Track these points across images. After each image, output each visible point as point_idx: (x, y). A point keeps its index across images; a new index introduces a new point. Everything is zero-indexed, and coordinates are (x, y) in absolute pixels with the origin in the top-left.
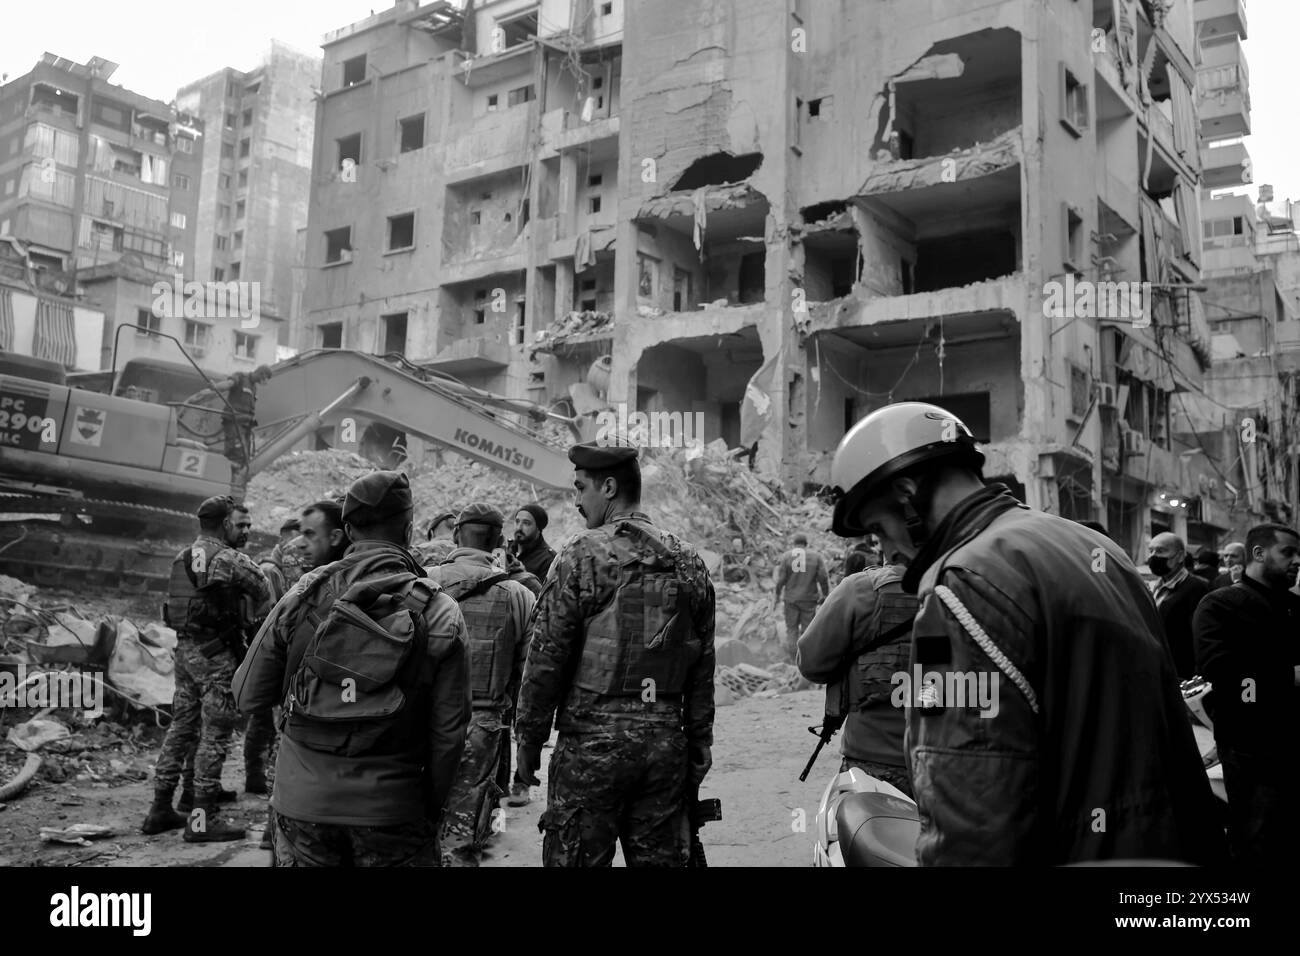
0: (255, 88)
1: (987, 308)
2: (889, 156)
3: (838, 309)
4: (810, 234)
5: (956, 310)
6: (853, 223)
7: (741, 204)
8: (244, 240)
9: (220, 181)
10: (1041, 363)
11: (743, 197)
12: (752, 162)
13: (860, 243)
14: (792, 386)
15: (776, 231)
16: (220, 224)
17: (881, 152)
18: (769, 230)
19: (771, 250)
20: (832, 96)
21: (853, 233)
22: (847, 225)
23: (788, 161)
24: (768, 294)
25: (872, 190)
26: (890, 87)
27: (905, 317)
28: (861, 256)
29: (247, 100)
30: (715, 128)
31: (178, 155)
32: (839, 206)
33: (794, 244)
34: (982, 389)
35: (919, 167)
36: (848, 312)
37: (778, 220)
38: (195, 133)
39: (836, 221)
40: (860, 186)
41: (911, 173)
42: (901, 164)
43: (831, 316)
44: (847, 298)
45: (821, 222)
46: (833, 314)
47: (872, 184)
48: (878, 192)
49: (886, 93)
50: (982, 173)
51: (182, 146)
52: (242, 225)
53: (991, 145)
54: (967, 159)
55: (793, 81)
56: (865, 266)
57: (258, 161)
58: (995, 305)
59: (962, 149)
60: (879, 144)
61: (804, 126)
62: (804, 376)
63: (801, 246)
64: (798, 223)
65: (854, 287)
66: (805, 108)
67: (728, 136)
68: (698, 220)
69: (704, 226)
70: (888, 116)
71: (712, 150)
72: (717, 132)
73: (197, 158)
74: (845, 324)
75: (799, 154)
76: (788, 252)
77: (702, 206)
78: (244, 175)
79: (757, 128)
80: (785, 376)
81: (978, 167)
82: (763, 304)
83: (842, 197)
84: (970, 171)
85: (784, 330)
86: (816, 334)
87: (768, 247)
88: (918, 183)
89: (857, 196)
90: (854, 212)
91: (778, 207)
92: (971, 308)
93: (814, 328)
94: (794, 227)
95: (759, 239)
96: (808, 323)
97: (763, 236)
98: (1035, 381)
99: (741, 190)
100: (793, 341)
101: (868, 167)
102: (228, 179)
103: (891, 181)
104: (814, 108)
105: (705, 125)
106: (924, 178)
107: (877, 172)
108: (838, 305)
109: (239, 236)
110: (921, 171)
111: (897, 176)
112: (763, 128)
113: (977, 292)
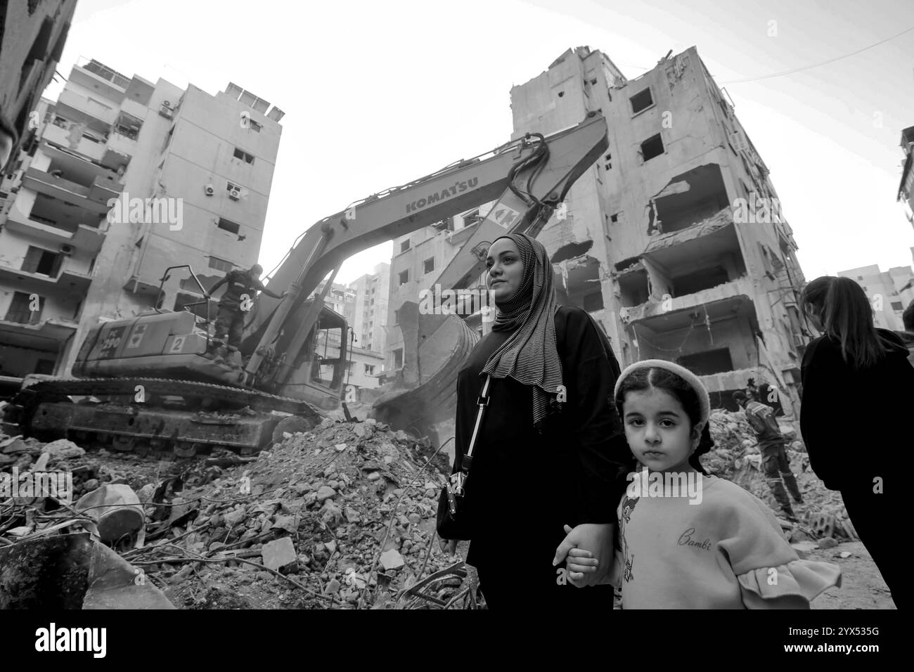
0: (376, 280)
1: (730, 295)
2: (658, 232)
3: (643, 308)
4: (621, 275)
5: (712, 300)
6: (644, 267)
7: (584, 265)
8: (373, 336)
9: (364, 315)
10: (771, 321)
11: (585, 261)
12: (588, 245)
13: (648, 276)
14: (624, 349)
15: (605, 274)
16: (364, 330)
17: (654, 231)
18: (601, 275)
19: (603, 283)
20: (622, 211)
21: (644, 272)
22: (642, 268)
23: (606, 242)
24: (605, 305)
25: (652, 249)
26: (653, 201)
27: (683, 307)
28: (650, 284)
29: (373, 285)
30: (567, 233)
31: (347, 304)
32: (635, 260)
33: (614, 281)
34: (724, 346)
35: (676, 234)
36: (649, 309)
37: (605, 269)
38: (353, 295)
39: (635, 267)
40: (645, 248)
41: (672, 238)
42: (664, 235)
43: (640, 313)
44: (647, 303)
45: (627, 269)
46: (641, 311)
47: (652, 246)
48: (656, 250)
49: (651, 205)
50: (711, 232)
51: (349, 300)
52: (372, 330)
53: (712, 218)
54: (702, 226)
55: (602, 208)
56: (653, 288)
57: (377, 306)
58: (735, 294)
59: (697, 223)
60: (651, 227)
61: (610, 227)
62: (629, 344)
63: (617, 282)
64: (615, 271)
65: (649, 298)
66: (610, 219)
67: (574, 236)
68: (564, 275)
69: (567, 277)
70: (654, 215)
71: (566, 243)
72: (568, 235)
73: (354, 304)
74: (649, 315)
75: (610, 240)
76: (612, 284)
77: (565, 269)
78: (372, 312)
79: (588, 230)
80: (621, 345)
81: (708, 229)
82: (603, 310)
83: (636, 255)
84: (704, 232)
85: (616, 321)
86: (633, 323)
87: (602, 283)
88: (677, 242)
89: (644, 254)
90: (643, 262)
91: (604, 263)
92: (721, 297)
93: (632, 319)
94: (613, 272)
95: (596, 280)
96: (628, 317)
97: (598, 278)
98: (770, 331)
99: (584, 258)
100: (622, 327)
101: (647, 239)
102: (367, 314)
103: (661, 244)
104: (614, 218)
105: (562, 233)
106: (679, 239)
107: (653, 241)
108: (643, 307)
109: (371, 334)
110: (677, 236)
111: (664, 241)
112: (591, 229)
113: (722, 289)
